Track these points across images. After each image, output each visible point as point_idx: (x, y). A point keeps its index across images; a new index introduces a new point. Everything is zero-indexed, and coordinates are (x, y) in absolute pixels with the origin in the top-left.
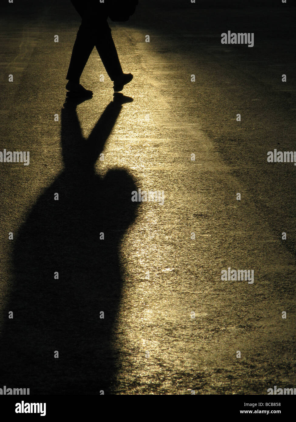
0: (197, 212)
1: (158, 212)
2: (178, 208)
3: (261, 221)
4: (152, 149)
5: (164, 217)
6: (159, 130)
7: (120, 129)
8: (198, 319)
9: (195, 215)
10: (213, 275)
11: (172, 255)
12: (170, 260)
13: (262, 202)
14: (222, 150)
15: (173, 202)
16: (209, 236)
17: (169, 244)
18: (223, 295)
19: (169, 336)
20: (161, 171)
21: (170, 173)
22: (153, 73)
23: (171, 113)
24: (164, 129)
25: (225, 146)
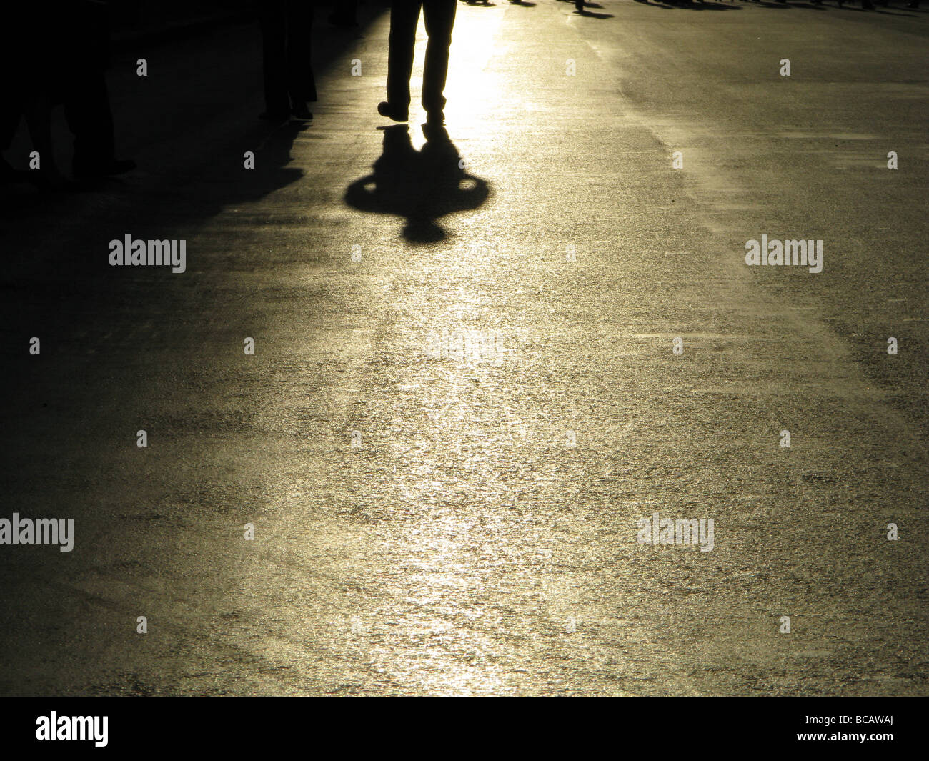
0: (811, 472)
1: (724, 470)
2: (770, 465)
4: (711, 354)
5: (738, 479)
6: (725, 318)
7: (637, 316)
8: (812, 661)
9: (805, 478)
10: (844, 584)
11: (756, 549)
12: (751, 556)
14: (868, 358)
15: (757, 453)
16: (836, 515)
17: (750, 528)
18: (866, 620)
19: (749, 687)
20: (730, 394)
21: (749, 400)
22: (712, 207)
23: (752, 285)
24: (736, 317)
25: (875, 352)
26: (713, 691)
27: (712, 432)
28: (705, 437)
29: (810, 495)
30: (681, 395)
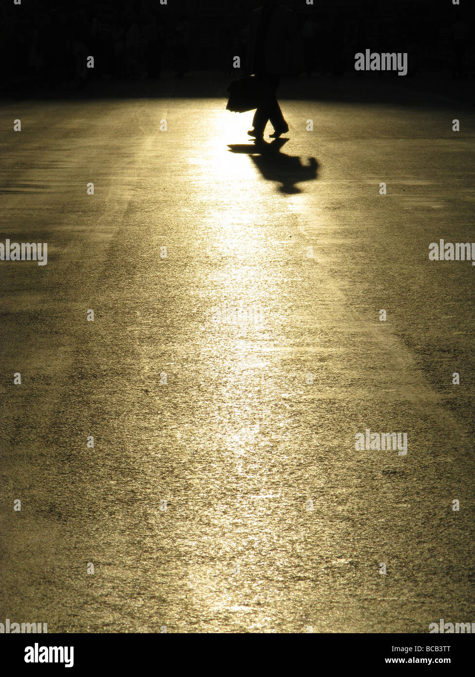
0: (389, 467)
1: (325, 467)
2: (358, 461)
4: (316, 364)
5: (336, 475)
6: (327, 334)
7: (264, 333)
9: (385, 473)
10: (414, 570)
11: (349, 538)
12: (345, 544)
14: (429, 366)
15: (349, 450)
16: (407, 506)
17: (344, 519)
18: (431, 603)
20: (330, 400)
21: (344, 404)
22: (318, 242)
23: (346, 306)
24: (334, 333)
25: (433, 361)
27: (317, 433)
28: (311, 437)
29: (388, 488)
30: (295, 400)
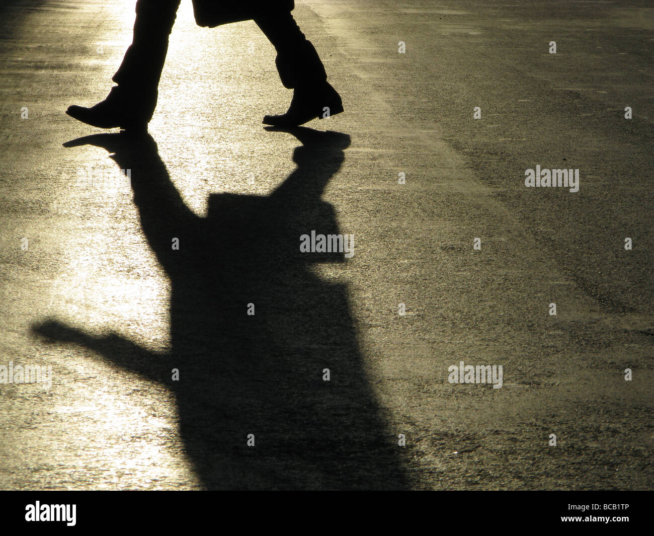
0: (446, 244)
1: (386, 243)
2: (417, 239)
3: (544, 257)
4: (368, 162)
5: (397, 249)
6: (376, 138)
9: (443, 248)
10: (477, 321)
11: (414, 297)
13: (545, 234)
14: (478, 165)
15: (408, 231)
16: (467, 274)
17: (408, 282)
18: (495, 345)
19: (419, 391)
20: (385, 191)
21: (398, 194)
22: (359, 61)
23: (392, 115)
24: (383, 137)
25: (482, 161)
26: (394, 394)
27: (375, 217)
28: (370, 220)
29: (448, 260)
30: (351, 190)
